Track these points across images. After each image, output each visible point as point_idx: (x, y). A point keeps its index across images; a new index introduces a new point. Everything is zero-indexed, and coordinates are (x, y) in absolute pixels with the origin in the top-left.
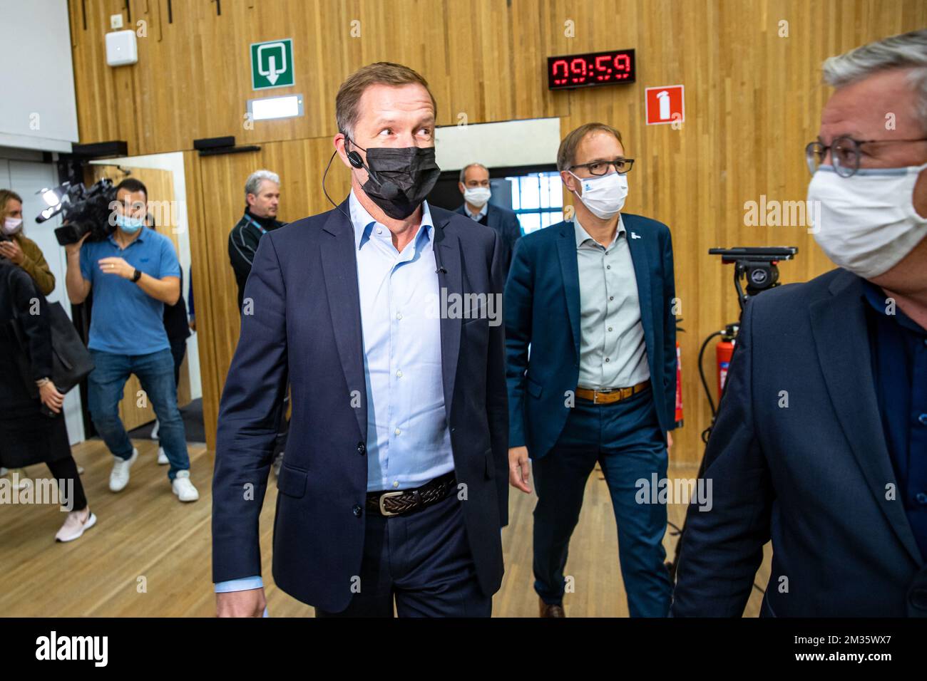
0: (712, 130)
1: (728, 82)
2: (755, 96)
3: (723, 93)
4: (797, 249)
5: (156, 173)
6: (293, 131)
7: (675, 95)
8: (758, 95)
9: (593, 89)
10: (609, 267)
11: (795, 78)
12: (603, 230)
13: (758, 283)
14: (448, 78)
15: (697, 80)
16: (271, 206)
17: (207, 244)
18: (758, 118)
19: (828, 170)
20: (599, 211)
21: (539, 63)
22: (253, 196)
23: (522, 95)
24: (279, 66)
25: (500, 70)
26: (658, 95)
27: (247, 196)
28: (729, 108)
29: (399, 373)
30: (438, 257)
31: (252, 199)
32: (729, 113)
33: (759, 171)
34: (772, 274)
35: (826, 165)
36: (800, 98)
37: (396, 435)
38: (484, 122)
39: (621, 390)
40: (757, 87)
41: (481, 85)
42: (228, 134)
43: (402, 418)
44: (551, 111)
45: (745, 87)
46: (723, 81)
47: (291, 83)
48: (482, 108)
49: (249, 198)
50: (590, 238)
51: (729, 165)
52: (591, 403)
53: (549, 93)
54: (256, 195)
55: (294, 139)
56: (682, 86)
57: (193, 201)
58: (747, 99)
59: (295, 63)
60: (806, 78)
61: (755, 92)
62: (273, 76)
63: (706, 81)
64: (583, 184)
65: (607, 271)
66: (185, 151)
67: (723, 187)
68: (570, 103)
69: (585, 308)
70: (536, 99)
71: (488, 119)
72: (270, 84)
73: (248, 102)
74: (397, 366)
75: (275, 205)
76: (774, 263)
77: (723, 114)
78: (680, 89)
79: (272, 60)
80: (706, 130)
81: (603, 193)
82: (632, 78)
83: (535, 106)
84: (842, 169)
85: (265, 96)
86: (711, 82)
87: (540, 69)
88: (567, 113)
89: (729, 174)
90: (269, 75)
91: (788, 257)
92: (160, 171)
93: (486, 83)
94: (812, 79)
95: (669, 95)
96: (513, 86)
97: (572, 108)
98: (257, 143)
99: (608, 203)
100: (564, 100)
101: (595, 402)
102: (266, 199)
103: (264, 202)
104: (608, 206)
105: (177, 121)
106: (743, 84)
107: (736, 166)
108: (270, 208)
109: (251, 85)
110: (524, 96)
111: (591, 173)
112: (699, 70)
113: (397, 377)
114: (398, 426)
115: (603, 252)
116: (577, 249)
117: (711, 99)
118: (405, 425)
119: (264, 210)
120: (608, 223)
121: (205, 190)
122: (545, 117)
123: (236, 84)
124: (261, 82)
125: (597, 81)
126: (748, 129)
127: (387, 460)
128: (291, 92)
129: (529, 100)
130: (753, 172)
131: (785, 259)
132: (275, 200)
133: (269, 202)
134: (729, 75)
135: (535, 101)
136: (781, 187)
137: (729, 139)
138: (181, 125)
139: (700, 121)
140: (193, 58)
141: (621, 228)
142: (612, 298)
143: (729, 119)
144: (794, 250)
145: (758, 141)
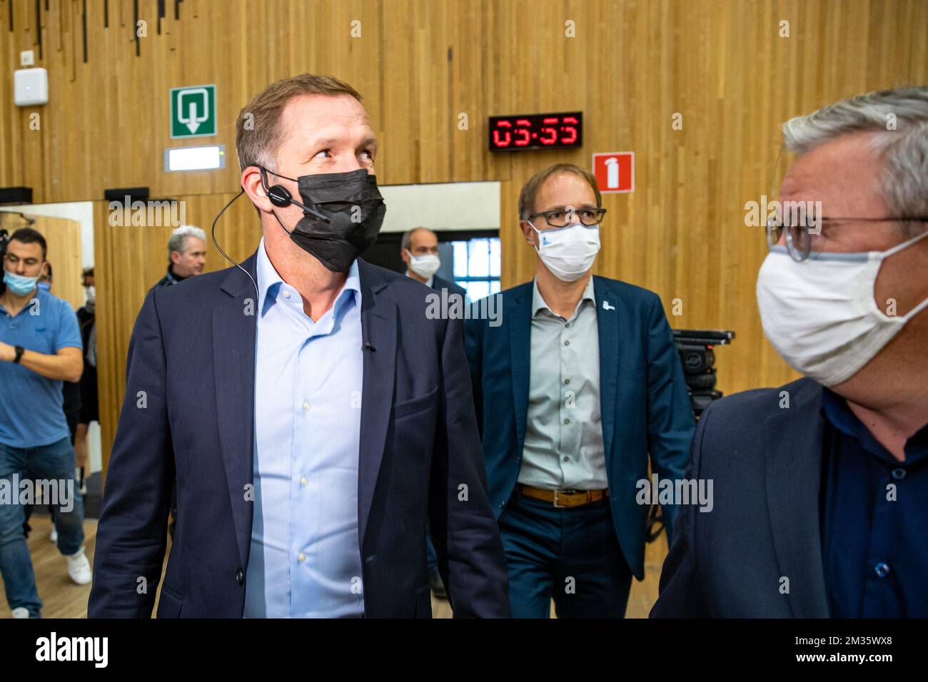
0: (663, 202)
1: (682, 150)
2: (710, 169)
3: (676, 163)
4: (733, 335)
5: (63, 222)
6: (213, 186)
7: (624, 163)
8: (713, 166)
9: (537, 153)
10: (567, 343)
11: (752, 149)
12: (566, 295)
13: (693, 367)
14: (382, 134)
15: (648, 146)
16: (197, 265)
17: (114, 303)
18: (713, 192)
19: (781, 252)
20: (560, 272)
21: (480, 122)
22: (178, 253)
23: (460, 157)
24: (200, 114)
25: (438, 130)
26: (607, 162)
27: (171, 253)
28: (681, 179)
29: (303, 480)
30: (366, 330)
31: (177, 257)
32: (682, 185)
33: (711, 248)
34: (707, 359)
35: (780, 246)
36: (757, 172)
37: (299, 562)
38: (419, 183)
39: (588, 492)
40: (712, 157)
41: (417, 144)
42: (141, 185)
43: (306, 540)
44: (491, 174)
45: (700, 157)
46: (676, 150)
47: (212, 131)
48: (417, 168)
49: (173, 257)
50: (546, 306)
51: (680, 240)
52: (549, 506)
53: (489, 155)
54: (182, 253)
55: (213, 193)
56: (632, 154)
57: (101, 255)
58: (700, 170)
59: (219, 112)
60: (764, 151)
61: (710, 162)
62: (193, 124)
63: (658, 149)
64: (541, 236)
65: (564, 348)
66: (95, 201)
67: (672, 264)
68: (511, 167)
69: (534, 394)
70: (476, 162)
71: (423, 180)
72: (189, 133)
73: (166, 150)
74: (302, 471)
75: (202, 265)
76: (710, 347)
77: (675, 184)
78: (629, 157)
79: (193, 107)
80: (656, 201)
81: (562, 248)
82: (578, 143)
83: (474, 169)
84: (795, 252)
85: (185, 145)
86: (663, 150)
87: (480, 129)
88: (508, 177)
89: (679, 250)
90: (189, 123)
91: (723, 342)
92: (66, 220)
93: (423, 141)
94: (771, 153)
95: (618, 162)
96: (451, 146)
97: (514, 171)
98: (174, 196)
99: (568, 262)
100: (505, 162)
101: (556, 505)
102: (191, 258)
103: (190, 262)
104: (568, 266)
105: (88, 168)
106: (697, 154)
107: (688, 240)
108: (196, 268)
109: (169, 133)
110: (463, 157)
111: (549, 224)
112: (651, 138)
113: (301, 486)
114: (302, 549)
115: (563, 324)
116: (531, 319)
117: (663, 169)
118: (311, 549)
119: (189, 270)
120: (573, 286)
121: (115, 245)
122: (485, 179)
123: (153, 131)
124: (180, 129)
125: (541, 144)
126: (701, 201)
127: (290, 594)
128: (212, 142)
129: (468, 162)
130: (705, 248)
131: (720, 344)
132: (202, 259)
133: (195, 261)
134: (682, 144)
135: (474, 162)
136: (735, 265)
137: (680, 211)
138: (92, 172)
139: (650, 191)
140: (108, 100)
141: (589, 294)
142: (567, 382)
143: (681, 191)
144: (730, 335)
145: (711, 216)
